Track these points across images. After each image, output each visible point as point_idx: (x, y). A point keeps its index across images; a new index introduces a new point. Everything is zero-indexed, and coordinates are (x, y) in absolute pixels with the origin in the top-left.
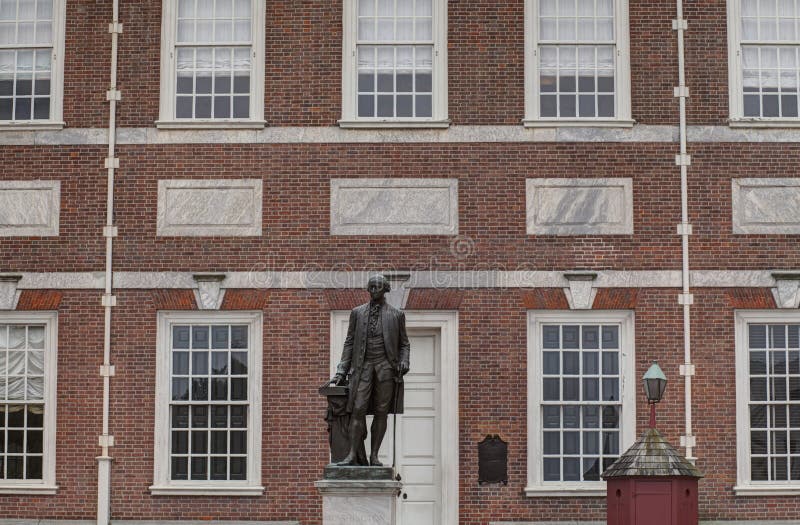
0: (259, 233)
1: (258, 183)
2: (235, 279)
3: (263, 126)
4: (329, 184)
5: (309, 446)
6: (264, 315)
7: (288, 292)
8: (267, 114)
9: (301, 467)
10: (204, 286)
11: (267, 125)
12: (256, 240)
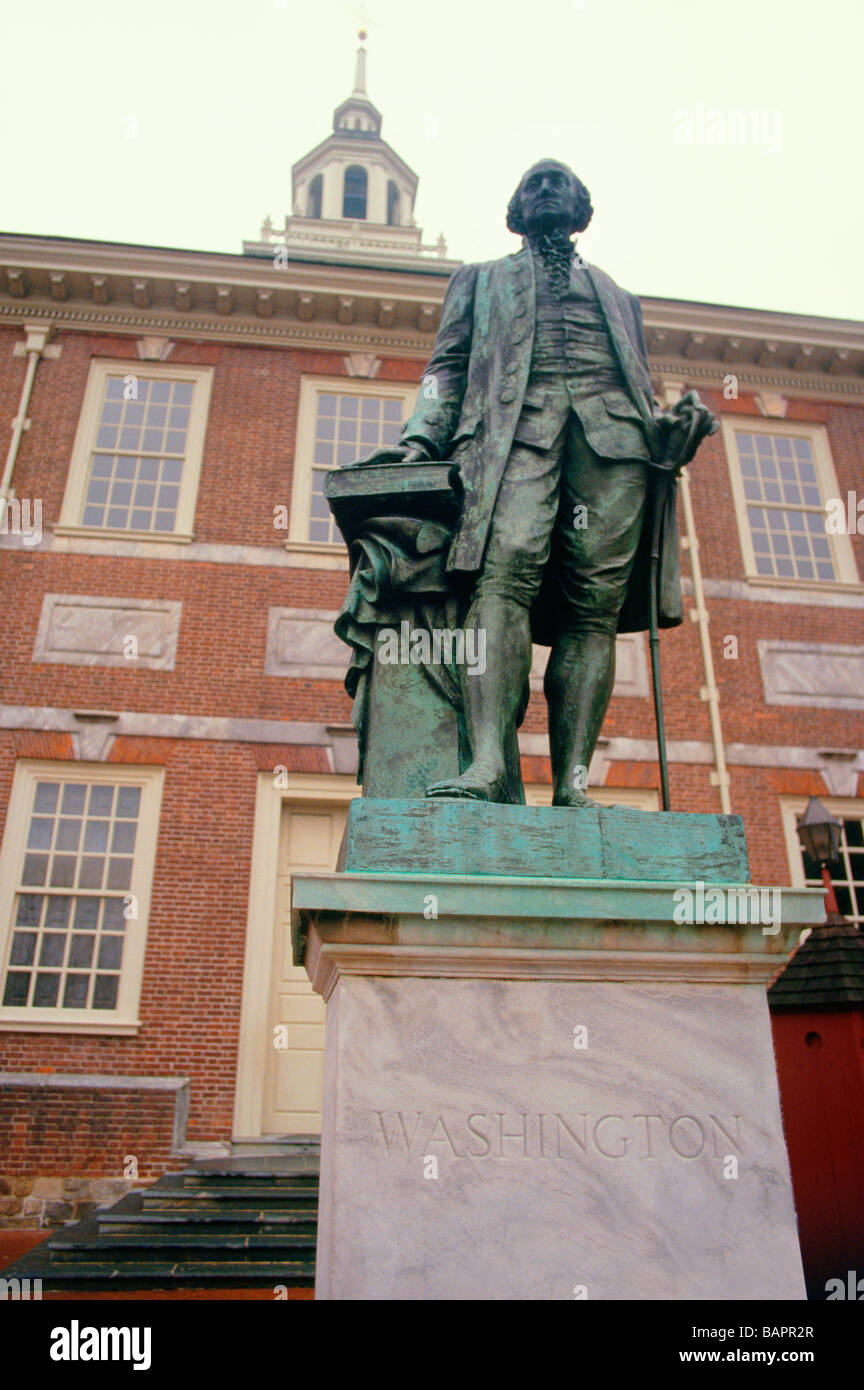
0: (171, 666)
1: (176, 607)
2: (131, 722)
3: (189, 541)
4: (266, 614)
5: (215, 961)
6: (168, 773)
7: (202, 744)
8: (196, 528)
9: (200, 993)
10: (88, 728)
11: (194, 540)
12: (165, 674)
